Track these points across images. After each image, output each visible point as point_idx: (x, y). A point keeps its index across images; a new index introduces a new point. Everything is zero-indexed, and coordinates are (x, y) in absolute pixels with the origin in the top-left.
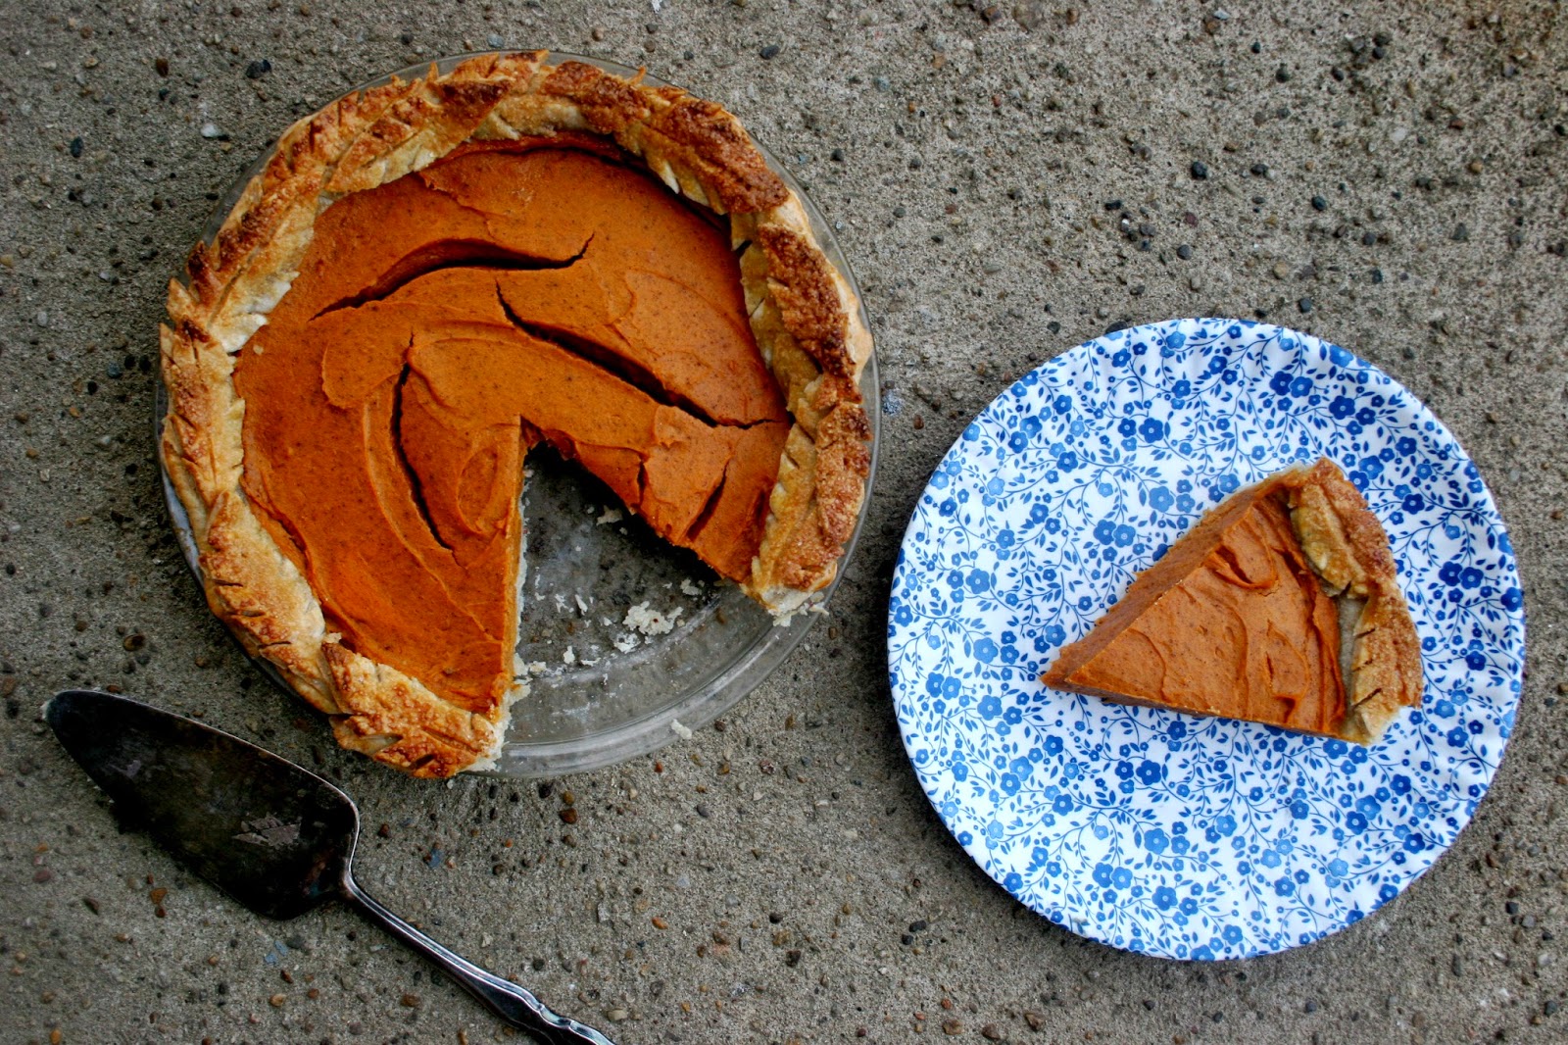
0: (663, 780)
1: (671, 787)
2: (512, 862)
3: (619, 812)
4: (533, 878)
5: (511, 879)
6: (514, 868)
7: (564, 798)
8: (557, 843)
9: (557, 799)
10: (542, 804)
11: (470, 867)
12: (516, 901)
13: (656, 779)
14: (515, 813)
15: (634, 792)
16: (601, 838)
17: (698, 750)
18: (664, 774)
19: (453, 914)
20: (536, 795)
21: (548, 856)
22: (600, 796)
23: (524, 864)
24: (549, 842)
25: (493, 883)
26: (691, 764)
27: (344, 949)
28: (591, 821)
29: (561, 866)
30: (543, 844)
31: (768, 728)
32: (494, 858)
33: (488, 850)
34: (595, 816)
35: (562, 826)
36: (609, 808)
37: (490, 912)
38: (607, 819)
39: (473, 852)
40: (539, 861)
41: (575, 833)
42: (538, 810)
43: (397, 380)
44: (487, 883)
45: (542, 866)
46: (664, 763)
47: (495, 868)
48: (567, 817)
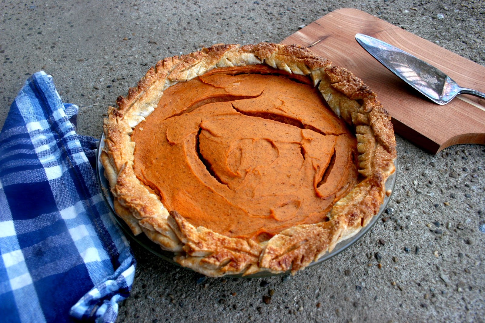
0: (317, 312)
1: (319, 317)
2: (230, 303)
3: (290, 312)
4: (234, 315)
5: (225, 309)
6: (229, 306)
7: (270, 292)
8: (254, 308)
9: (266, 290)
10: (259, 289)
11: (212, 293)
12: (219, 320)
13: (315, 310)
14: (246, 285)
15: (302, 308)
16: (275, 318)
17: (341, 309)
18: (319, 309)
19: (190, 306)
20: (259, 283)
21: (247, 310)
22: (286, 300)
23: (234, 307)
24: (251, 305)
25: (216, 305)
26: (334, 312)
27: (138, 289)
28: (275, 309)
29: (249, 318)
30: (248, 304)
31: (378, 319)
32: (224, 296)
33: (224, 291)
34: (278, 307)
35: (261, 302)
36: (286, 308)
37: (206, 316)
38: (283, 312)
39: (218, 288)
40: (241, 310)
41: (264, 309)
42: (256, 289)
43: (197, 134)
44: (213, 304)
45: (241, 313)
46: (322, 305)
47: (221, 300)
48: (266, 300)
